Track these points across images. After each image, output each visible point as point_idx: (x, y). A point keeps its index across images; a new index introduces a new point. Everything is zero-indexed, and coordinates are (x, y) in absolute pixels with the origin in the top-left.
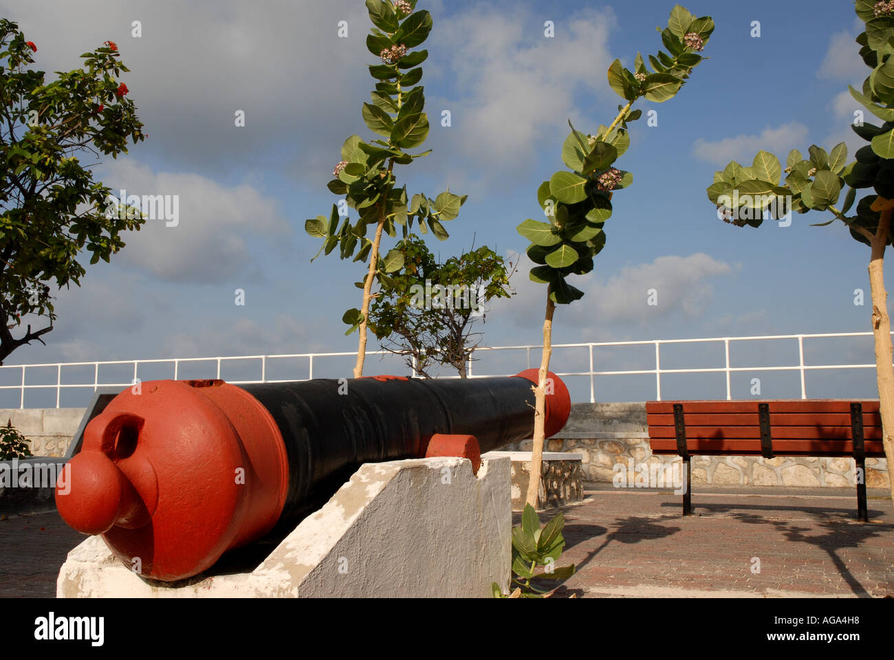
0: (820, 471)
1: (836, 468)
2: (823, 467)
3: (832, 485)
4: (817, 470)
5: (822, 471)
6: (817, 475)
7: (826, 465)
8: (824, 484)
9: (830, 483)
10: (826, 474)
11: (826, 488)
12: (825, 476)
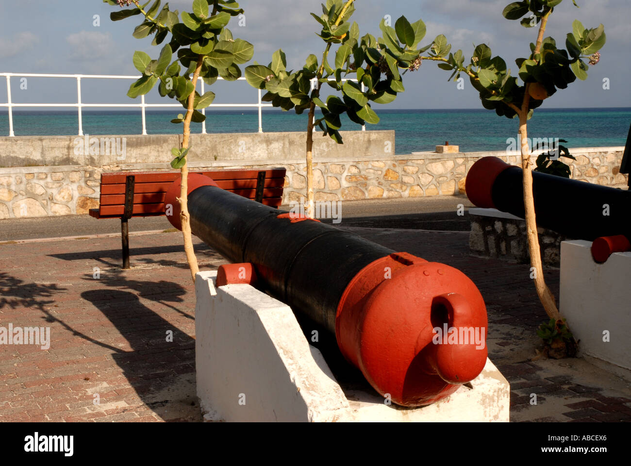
0: (47, 203)
1: (61, 199)
2: (49, 198)
3: (57, 214)
4: (45, 202)
5: (49, 202)
6: (44, 207)
7: (52, 197)
8: (51, 214)
9: (56, 212)
10: (52, 204)
11: (53, 217)
12: (51, 207)
